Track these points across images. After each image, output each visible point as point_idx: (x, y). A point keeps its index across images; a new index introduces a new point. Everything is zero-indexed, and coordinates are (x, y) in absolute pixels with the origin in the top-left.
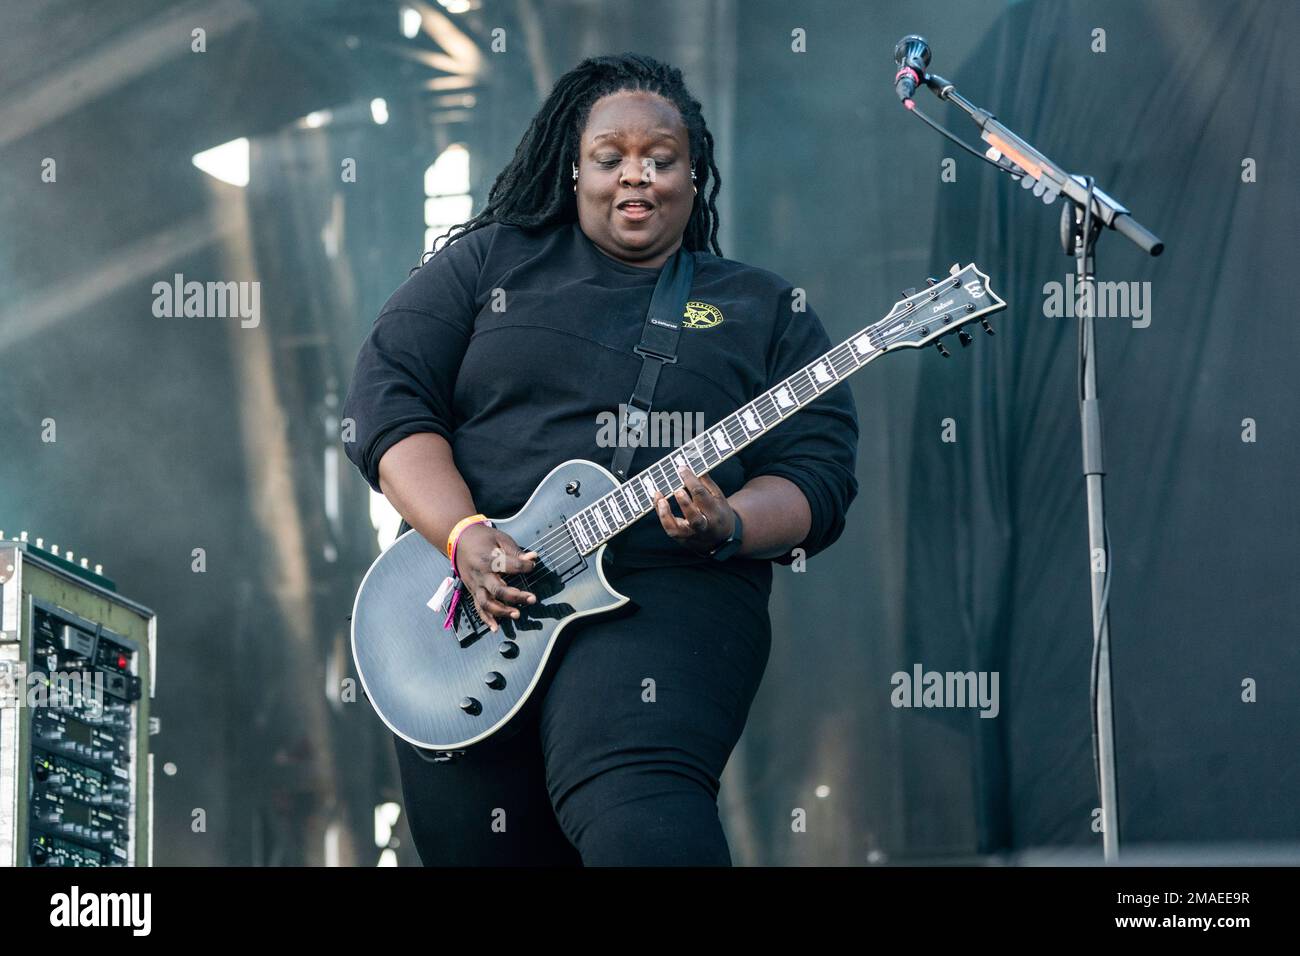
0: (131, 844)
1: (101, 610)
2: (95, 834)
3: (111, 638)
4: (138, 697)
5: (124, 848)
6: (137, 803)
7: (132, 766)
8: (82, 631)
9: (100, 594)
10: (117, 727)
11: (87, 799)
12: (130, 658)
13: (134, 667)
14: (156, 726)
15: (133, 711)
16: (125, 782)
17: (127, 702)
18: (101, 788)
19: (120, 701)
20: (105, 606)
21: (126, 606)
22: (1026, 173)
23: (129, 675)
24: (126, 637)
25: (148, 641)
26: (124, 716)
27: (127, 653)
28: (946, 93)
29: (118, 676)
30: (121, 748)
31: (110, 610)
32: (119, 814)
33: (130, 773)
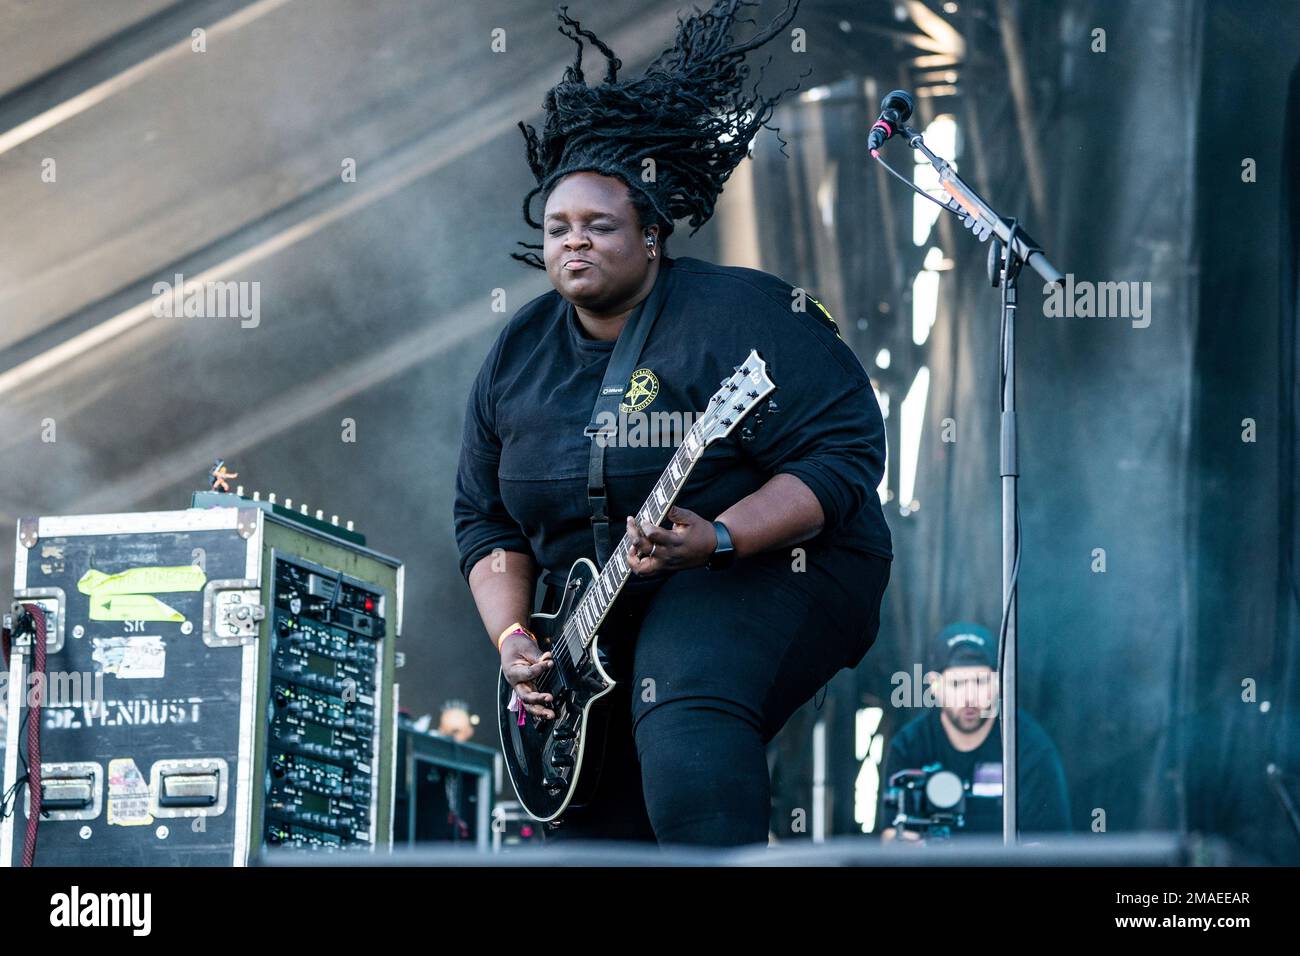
0: (375, 761)
1: (347, 560)
2: (336, 753)
3: (357, 585)
4: (383, 634)
5: (369, 764)
6: (381, 726)
7: (378, 694)
8: (327, 579)
9: (345, 547)
10: (363, 661)
11: (330, 722)
12: (378, 602)
13: (381, 610)
14: (401, 660)
15: (379, 647)
16: (370, 708)
17: (374, 639)
18: (345, 713)
19: (365, 638)
20: (351, 557)
21: (372, 557)
22: (968, 214)
23: (375, 616)
24: (372, 583)
25: (396, 587)
26: (371, 653)
27: (374, 598)
28: (915, 142)
29: (365, 617)
30: (367, 679)
31: (356, 561)
32: (362, 735)
33: (376, 700)
